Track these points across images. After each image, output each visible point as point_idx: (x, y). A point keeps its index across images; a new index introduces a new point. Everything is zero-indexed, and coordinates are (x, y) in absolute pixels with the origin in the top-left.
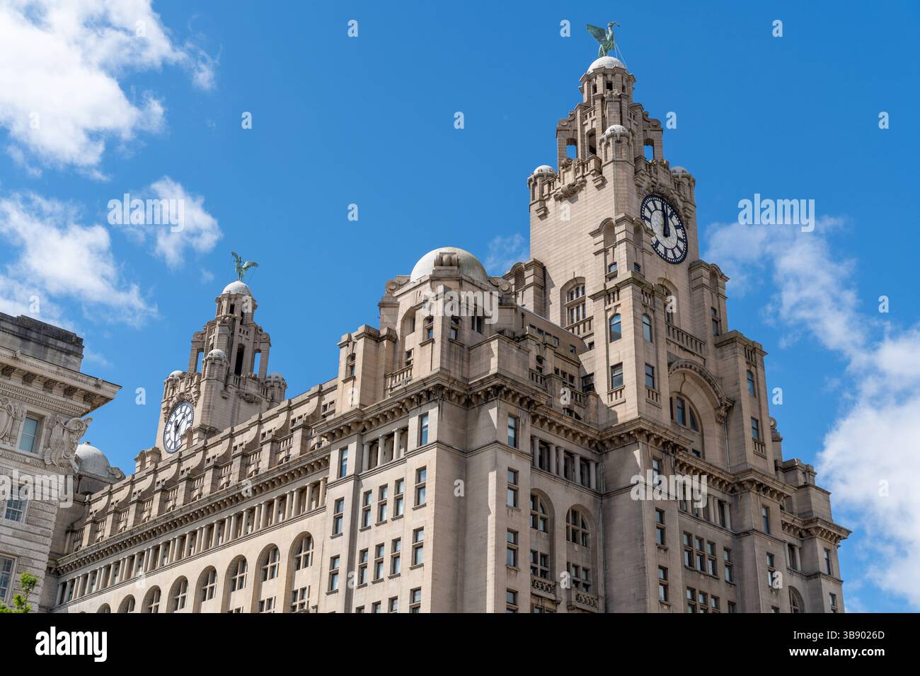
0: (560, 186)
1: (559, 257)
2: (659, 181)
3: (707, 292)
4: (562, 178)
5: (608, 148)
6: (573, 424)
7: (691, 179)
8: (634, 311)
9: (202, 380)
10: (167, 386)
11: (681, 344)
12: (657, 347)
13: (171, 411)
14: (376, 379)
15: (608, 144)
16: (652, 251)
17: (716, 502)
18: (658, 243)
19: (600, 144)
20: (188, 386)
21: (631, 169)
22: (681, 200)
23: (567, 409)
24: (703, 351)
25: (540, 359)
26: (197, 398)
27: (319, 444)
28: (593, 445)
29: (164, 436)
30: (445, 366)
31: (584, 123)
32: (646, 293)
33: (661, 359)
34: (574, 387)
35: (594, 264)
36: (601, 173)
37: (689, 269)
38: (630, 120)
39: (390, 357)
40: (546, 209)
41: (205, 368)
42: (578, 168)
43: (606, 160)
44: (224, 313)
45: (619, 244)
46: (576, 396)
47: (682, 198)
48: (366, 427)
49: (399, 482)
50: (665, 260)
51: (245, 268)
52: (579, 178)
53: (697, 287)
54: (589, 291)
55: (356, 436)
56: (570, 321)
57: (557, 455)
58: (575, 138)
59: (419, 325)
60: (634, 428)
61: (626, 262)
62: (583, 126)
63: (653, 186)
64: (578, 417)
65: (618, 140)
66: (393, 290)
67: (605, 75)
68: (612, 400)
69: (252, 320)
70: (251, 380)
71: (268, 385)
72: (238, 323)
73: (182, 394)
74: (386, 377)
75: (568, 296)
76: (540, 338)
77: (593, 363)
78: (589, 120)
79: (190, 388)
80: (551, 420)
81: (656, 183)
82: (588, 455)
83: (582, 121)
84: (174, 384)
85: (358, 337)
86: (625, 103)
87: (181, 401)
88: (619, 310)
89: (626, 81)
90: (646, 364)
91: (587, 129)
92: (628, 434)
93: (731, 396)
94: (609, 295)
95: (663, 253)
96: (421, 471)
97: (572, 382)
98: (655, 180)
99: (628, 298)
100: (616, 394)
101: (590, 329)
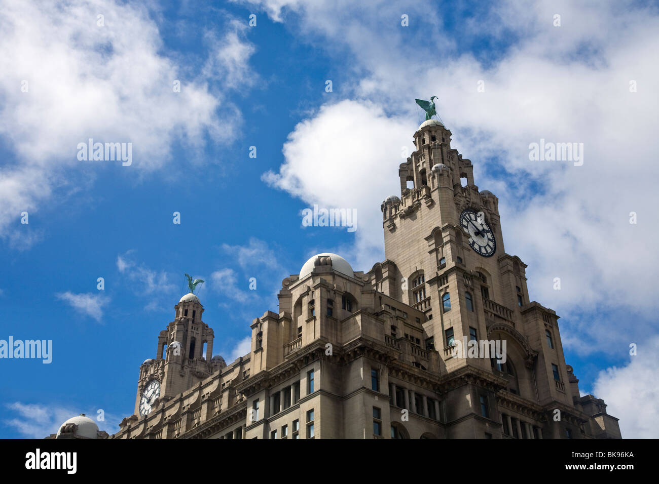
0: (403, 208)
1: (405, 258)
2: (472, 200)
3: (512, 275)
4: (404, 202)
5: (435, 180)
6: (420, 373)
7: (495, 199)
8: (459, 289)
9: (166, 363)
10: (142, 371)
11: (496, 313)
12: (477, 315)
13: (144, 388)
14: (277, 349)
15: (434, 177)
16: (470, 248)
17: (531, 427)
18: (474, 242)
19: (429, 178)
20: (156, 369)
21: (451, 193)
22: (489, 213)
23: (415, 362)
24: (513, 318)
25: (393, 328)
26: (163, 377)
27: (241, 400)
28: (436, 388)
29: (140, 406)
30: (324, 335)
31: (418, 165)
32: (467, 277)
33: (481, 324)
34: (420, 347)
35: (429, 260)
36: (430, 197)
37: (498, 260)
38: (449, 161)
39: (287, 333)
40: (394, 225)
41: (168, 355)
42: (415, 195)
43: (433, 187)
44: (180, 316)
45: (446, 245)
46: (422, 353)
47: (489, 211)
48: (271, 383)
49: (295, 422)
50: (480, 254)
51: (195, 284)
52: (415, 201)
53: (505, 273)
54: (427, 279)
55: (264, 391)
56: (415, 301)
57: (410, 397)
58: (412, 175)
59: (305, 308)
60: (464, 374)
61: (451, 257)
62: (417, 167)
63: (467, 204)
64: (423, 368)
65: (440, 173)
66: (288, 286)
67: (430, 132)
68: (447, 355)
69: (201, 319)
70: (200, 362)
71: (213, 365)
72: (190, 322)
73: (152, 375)
74: (284, 347)
75: (413, 284)
76: (393, 313)
77: (432, 329)
78: (421, 163)
79: (158, 370)
80: (403, 371)
81: (469, 202)
82: (433, 395)
83: (416, 163)
84: (146, 367)
85: (264, 320)
86: (445, 149)
87: (152, 379)
88: (448, 290)
89: (445, 135)
90: (470, 327)
91: (420, 169)
92: (461, 378)
93: (535, 349)
94: (441, 280)
95: (478, 250)
96: (310, 413)
97: (419, 344)
98: (469, 200)
99: (454, 281)
100: (450, 351)
101: (429, 305)
